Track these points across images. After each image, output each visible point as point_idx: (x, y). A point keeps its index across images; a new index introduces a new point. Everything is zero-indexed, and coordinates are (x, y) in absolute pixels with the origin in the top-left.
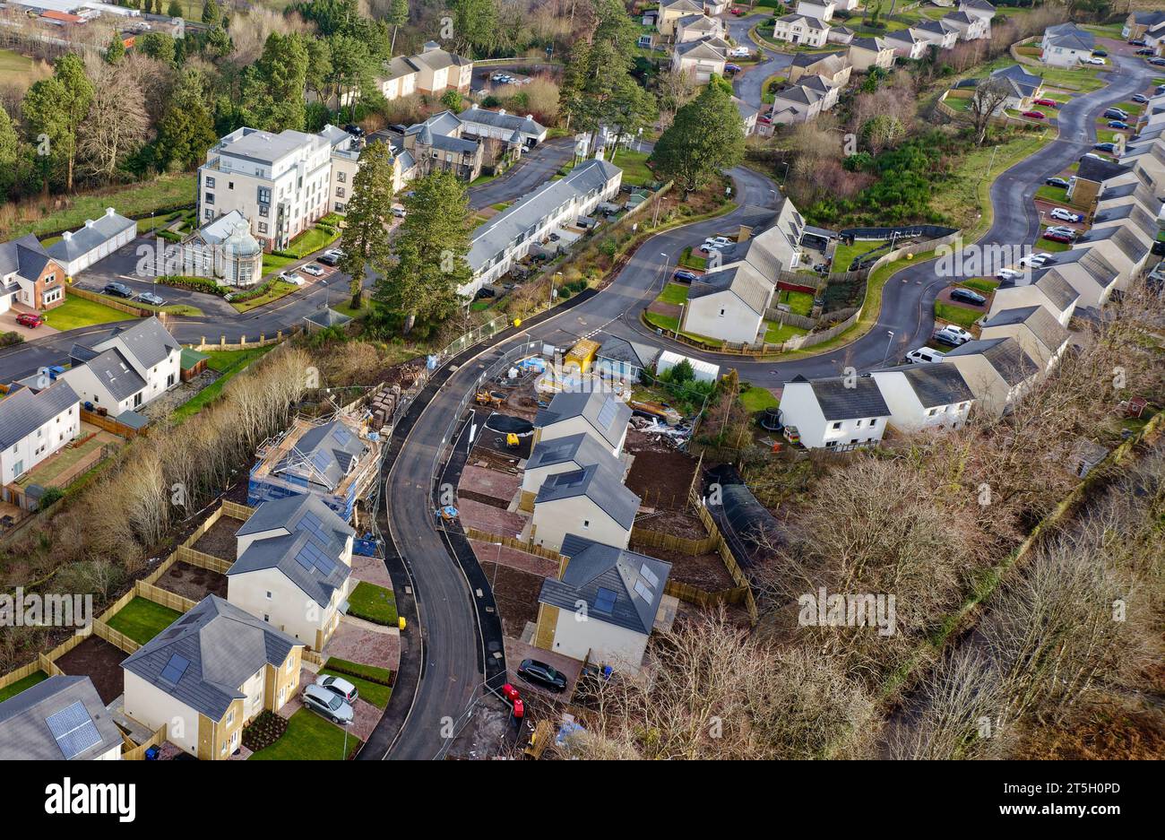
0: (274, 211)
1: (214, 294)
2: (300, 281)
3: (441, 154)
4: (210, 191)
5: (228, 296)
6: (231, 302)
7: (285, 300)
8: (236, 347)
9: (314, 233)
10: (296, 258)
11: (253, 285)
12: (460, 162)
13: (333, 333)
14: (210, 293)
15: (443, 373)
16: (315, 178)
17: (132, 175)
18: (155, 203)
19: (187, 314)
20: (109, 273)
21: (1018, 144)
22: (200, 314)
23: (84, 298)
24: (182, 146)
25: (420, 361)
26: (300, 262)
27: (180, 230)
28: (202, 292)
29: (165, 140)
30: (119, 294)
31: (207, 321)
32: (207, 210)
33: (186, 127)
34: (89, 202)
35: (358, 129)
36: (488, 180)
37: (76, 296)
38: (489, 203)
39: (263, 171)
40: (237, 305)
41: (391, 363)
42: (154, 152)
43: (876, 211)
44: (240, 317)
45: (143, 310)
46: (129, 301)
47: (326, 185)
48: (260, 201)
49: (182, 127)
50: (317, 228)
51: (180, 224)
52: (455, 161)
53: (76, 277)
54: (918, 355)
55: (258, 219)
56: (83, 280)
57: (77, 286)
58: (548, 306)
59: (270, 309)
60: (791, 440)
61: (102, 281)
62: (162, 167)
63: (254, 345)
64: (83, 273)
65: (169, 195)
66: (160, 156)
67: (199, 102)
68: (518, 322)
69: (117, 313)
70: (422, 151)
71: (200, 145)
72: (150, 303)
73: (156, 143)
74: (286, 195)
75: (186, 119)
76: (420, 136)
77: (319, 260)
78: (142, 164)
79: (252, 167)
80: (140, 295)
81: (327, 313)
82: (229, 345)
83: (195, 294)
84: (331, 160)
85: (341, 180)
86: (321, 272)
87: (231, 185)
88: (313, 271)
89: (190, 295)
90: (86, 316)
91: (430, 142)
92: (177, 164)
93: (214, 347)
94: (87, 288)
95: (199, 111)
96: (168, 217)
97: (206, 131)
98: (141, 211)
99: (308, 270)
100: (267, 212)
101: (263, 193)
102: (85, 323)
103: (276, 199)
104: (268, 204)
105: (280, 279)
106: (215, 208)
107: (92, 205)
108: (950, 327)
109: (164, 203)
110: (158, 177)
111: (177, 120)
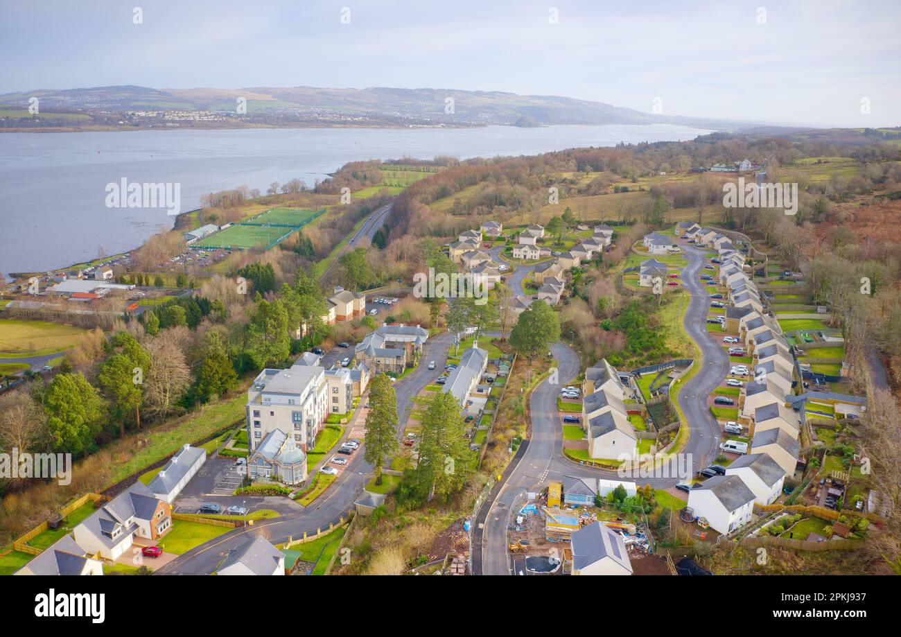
0: (304, 426)
1: (280, 495)
2: (335, 471)
3: (382, 360)
4: (257, 419)
5: (292, 495)
6: (294, 499)
7: (331, 489)
8: (314, 537)
9: (326, 431)
10: (323, 453)
11: (304, 482)
12: (395, 363)
13: (382, 513)
14: (277, 495)
15: (477, 532)
16: (321, 396)
17: (183, 409)
18: (208, 430)
19: (268, 517)
20: (197, 494)
21: (677, 302)
22: (277, 515)
23: (186, 521)
24: (216, 383)
25: (457, 526)
26: (328, 455)
27: (234, 446)
28: (270, 495)
29: (203, 382)
30: (212, 512)
31: (283, 519)
32: (256, 432)
33: (217, 371)
34: (162, 437)
35: (320, 350)
36: (412, 371)
37: (179, 520)
38: (421, 386)
39: (293, 401)
40: (300, 501)
41: (438, 531)
42: (196, 390)
43: (641, 355)
44: (307, 510)
45: (235, 521)
46: (220, 516)
47: (326, 397)
48: (294, 420)
49: (214, 371)
50: (327, 427)
51: (232, 442)
52: (391, 363)
53: (174, 503)
54: (727, 446)
55: (294, 432)
56: (180, 504)
57: (177, 511)
58: (508, 460)
59: (324, 499)
60: (704, 527)
61: (194, 503)
62: (204, 400)
63: (326, 533)
64: (178, 498)
65: (216, 421)
66: (201, 392)
67: (222, 352)
68: (499, 477)
69: (216, 529)
70: (370, 360)
71: (227, 380)
72: (238, 514)
73: (197, 384)
74: (309, 413)
75: (216, 366)
76: (367, 351)
77: (340, 452)
78: (190, 401)
79: (285, 399)
80: (229, 509)
81: (370, 497)
82: (310, 538)
83: (266, 498)
84: (327, 381)
85: (334, 392)
86: (346, 461)
87: (272, 413)
88: (340, 462)
89: (263, 500)
90: (194, 537)
91: (374, 354)
92: (214, 397)
93: (299, 542)
94: (186, 511)
95: (222, 358)
96: (221, 438)
97: (228, 371)
98: (202, 437)
99: (336, 462)
100: (300, 427)
101: (296, 415)
102: (196, 543)
103: (305, 418)
104: (301, 421)
105: (321, 473)
106: (262, 430)
107: (165, 440)
108: (730, 423)
109: (215, 427)
110: (203, 408)
111: (210, 367)
